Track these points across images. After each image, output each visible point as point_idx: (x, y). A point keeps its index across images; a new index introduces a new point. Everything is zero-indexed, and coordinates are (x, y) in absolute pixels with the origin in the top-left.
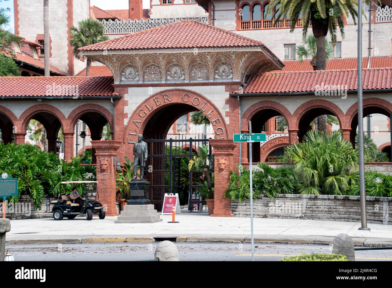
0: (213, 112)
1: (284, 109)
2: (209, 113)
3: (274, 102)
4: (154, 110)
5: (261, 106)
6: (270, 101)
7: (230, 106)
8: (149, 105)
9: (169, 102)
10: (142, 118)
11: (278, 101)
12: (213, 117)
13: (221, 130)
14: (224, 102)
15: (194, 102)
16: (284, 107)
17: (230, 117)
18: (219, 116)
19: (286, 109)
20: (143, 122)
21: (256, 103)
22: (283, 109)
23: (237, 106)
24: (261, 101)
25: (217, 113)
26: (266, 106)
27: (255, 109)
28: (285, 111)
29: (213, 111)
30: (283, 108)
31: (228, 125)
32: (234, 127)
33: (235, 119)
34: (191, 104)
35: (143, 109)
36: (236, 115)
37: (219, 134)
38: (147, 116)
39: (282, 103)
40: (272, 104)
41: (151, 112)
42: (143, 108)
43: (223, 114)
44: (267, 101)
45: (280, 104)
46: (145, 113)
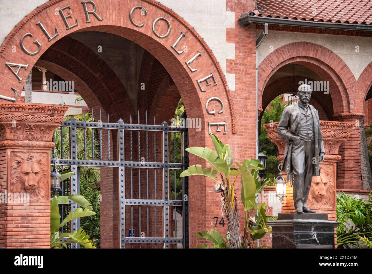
0: (200, 59)
1: (341, 66)
2: (190, 61)
3: (321, 47)
4: (58, 38)
5: (294, 55)
6: (312, 44)
7: (236, 48)
8: (47, 25)
9: (97, 23)
10: (27, 57)
11: (328, 46)
12: (198, 70)
13: (218, 104)
14: (224, 36)
15: (156, 30)
16: (341, 60)
17: (236, 73)
18: (213, 68)
19: (346, 65)
20: (31, 68)
21: (284, 47)
22: (338, 65)
23: (251, 49)
24: (294, 41)
25: (210, 62)
26: (304, 54)
27: (282, 60)
28: (342, 69)
29: (200, 55)
30: (339, 63)
31: (233, 92)
32: (246, 98)
33: (247, 79)
34: (149, 34)
35: (31, 32)
36: (250, 71)
37: (213, 114)
38: (42, 53)
39: (336, 52)
40: (317, 50)
41: (53, 42)
42: (30, 30)
43: (223, 66)
44: (307, 43)
45: (332, 52)
46: (36, 44)
